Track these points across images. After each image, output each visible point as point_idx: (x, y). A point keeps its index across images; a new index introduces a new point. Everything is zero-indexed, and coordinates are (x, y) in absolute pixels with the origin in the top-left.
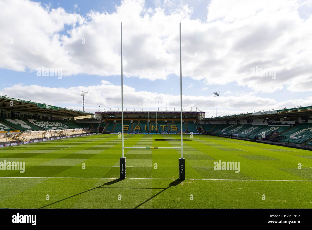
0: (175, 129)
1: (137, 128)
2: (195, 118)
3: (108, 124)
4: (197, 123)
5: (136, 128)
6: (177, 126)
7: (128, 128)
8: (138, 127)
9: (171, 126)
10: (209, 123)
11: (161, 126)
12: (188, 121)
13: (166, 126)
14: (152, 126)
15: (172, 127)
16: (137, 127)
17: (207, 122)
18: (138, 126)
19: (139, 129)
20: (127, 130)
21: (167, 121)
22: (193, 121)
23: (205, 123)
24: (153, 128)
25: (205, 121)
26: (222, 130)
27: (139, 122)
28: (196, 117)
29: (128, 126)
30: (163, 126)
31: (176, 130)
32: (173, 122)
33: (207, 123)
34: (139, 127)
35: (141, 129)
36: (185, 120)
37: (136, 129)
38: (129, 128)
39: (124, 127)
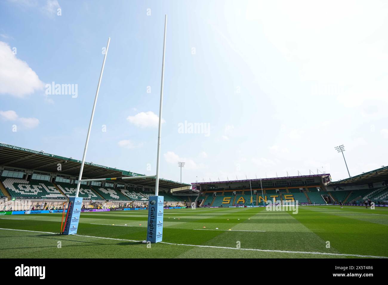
0: (291, 199)
1: (241, 201)
2: (318, 184)
3: (207, 196)
4: (322, 190)
5: (239, 200)
6: (293, 196)
7: (229, 200)
8: (241, 199)
9: (285, 196)
10: (341, 189)
11: (271, 196)
12: (308, 188)
13: (277, 196)
14: (260, 197)
15: (287, 197)
16: (240, 199)
17: (338, 188)
18: (242, 197)
19: (243, 202)
20: (228, 203)
21: (279, 190)
22: (316, 188)
23: (335, 189)
25: (334, 187)
26: (363, 197)
27: (243, 193)
28: (320, 182)
29: (230, 198)
30: (274, 196)
31: (293, 200)
32: (287, 190)
33: (337, 190)
34: (243, 198)
35: (245, 201)
36: (304, 187)
37: (239, 202)
39: (225, 199)
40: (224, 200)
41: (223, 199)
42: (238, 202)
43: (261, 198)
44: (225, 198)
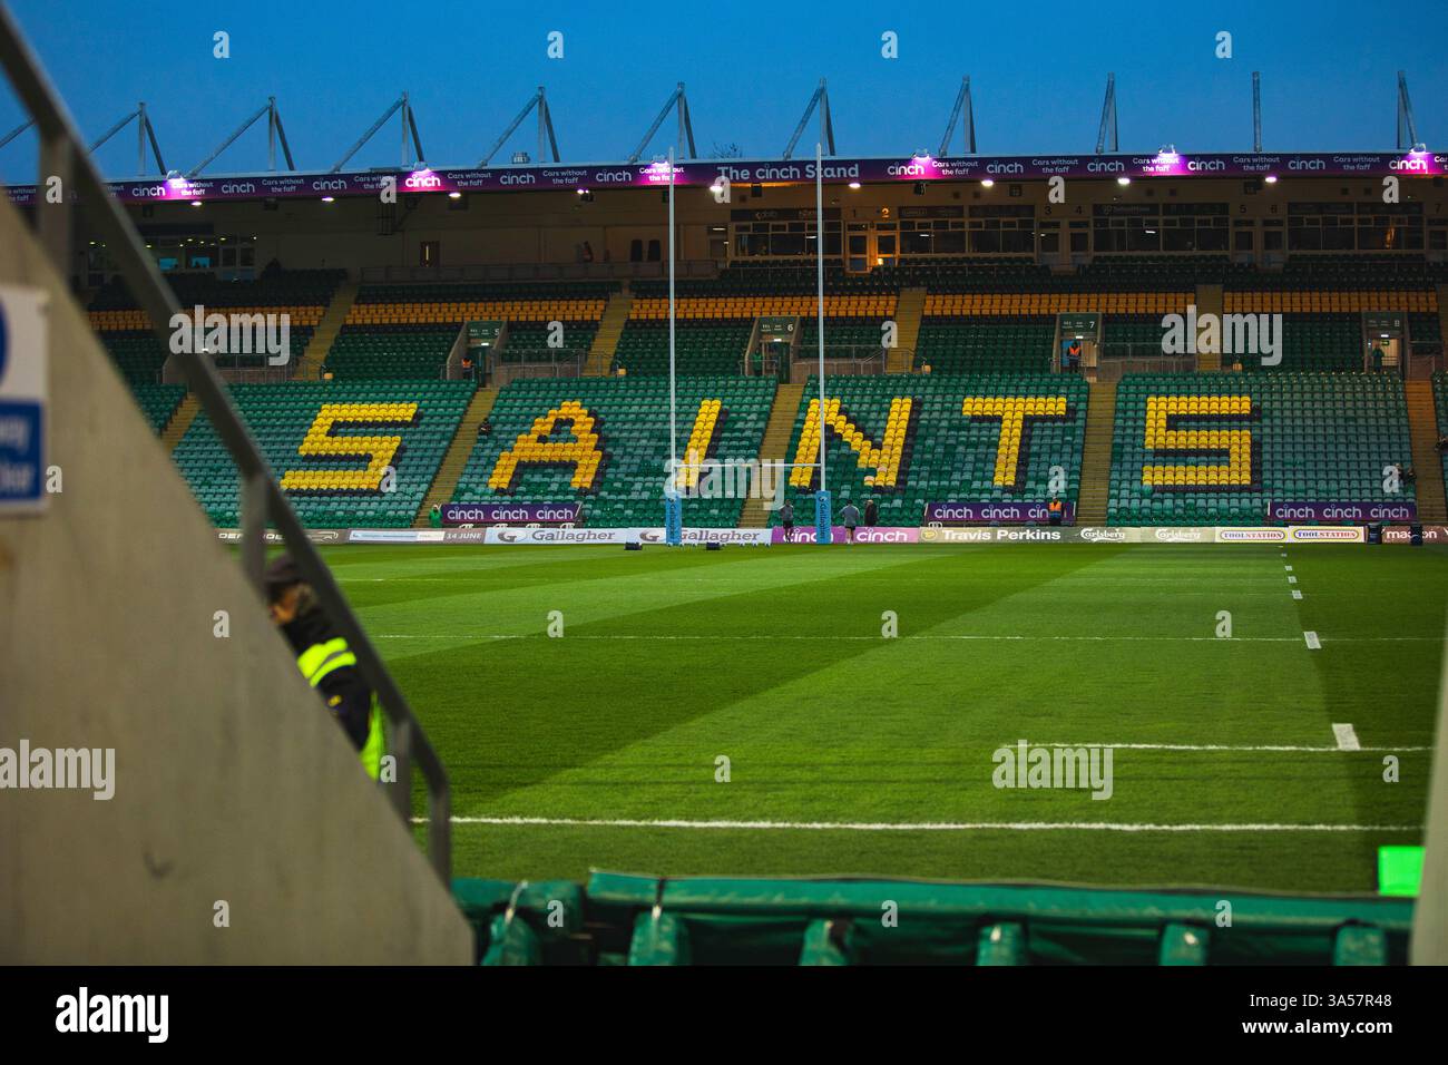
0: (1221, 456)
1: (547, 453)
5: (527, 447)
7: (384, 449)
8: (563, 426)
9: (1160, 409)
11: (972, 406)
13: (1058, 405)
15: (1174, 422)
16: (543, 425)
18: (572, 409)
19: (570, 467)
20: (370, 475)
21: (1105, 321)
24: (832, 435)
27: (608, 343)
29: (405, 411)
30: (1012, 410)
31: (1238, 473)
34: (583, 423)
35: (607, 462)
37: (522, 467)
38: (401, 449)
39: (337, 429)
40: (316, 440)
41: (301, 433)
42: (501, 477)
43: (829, 428)
44: (330, 413)
